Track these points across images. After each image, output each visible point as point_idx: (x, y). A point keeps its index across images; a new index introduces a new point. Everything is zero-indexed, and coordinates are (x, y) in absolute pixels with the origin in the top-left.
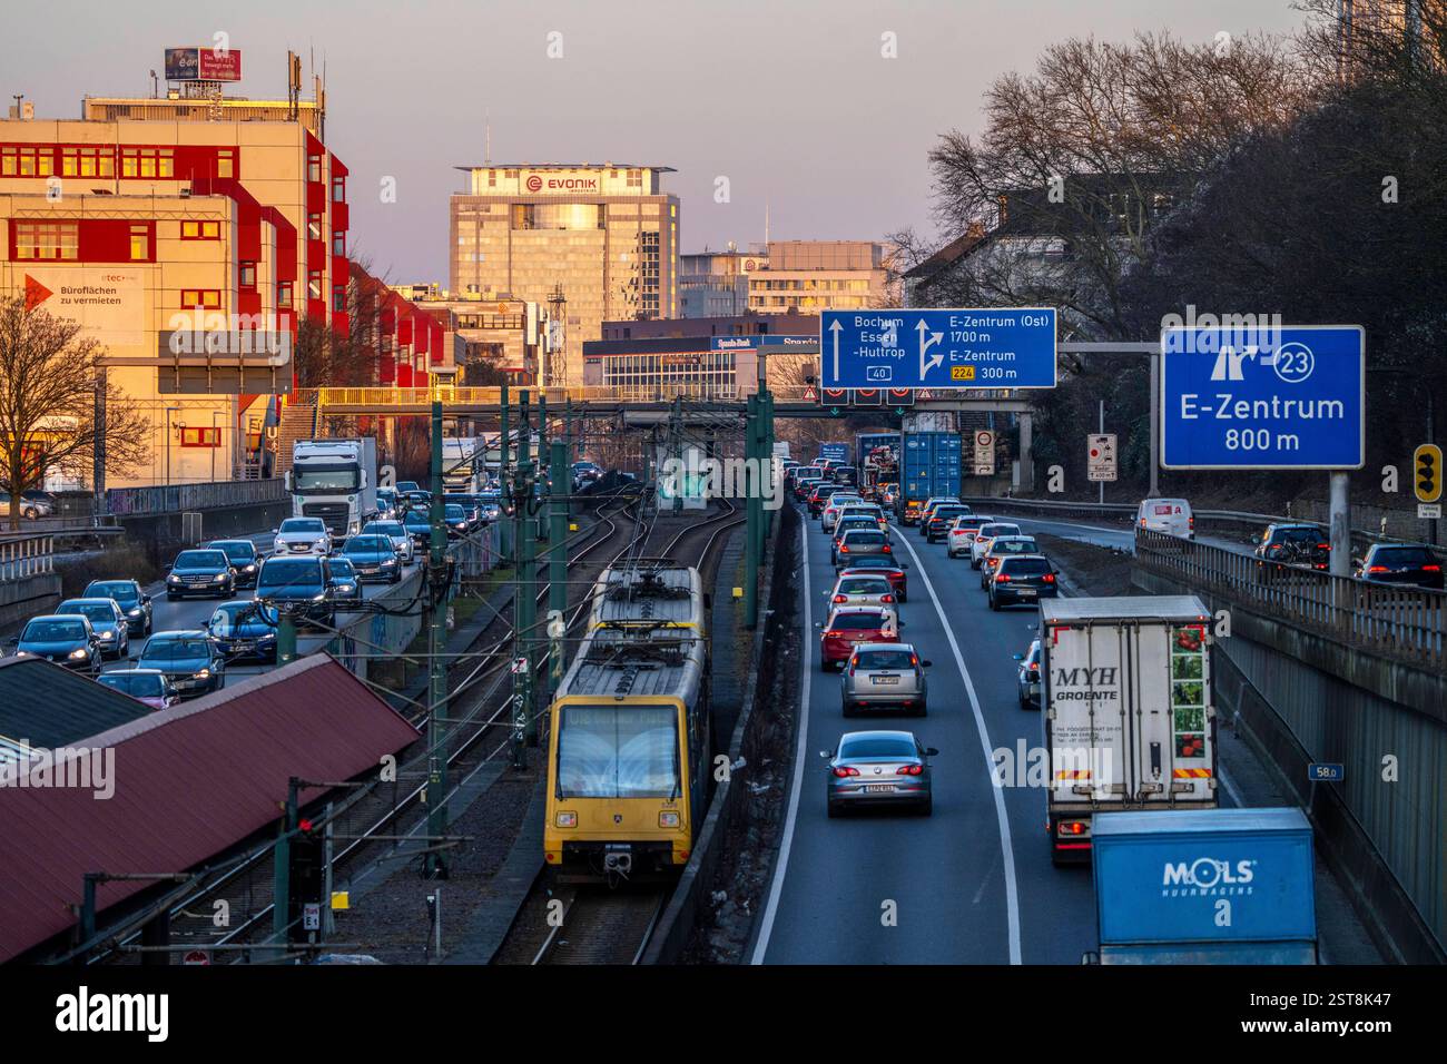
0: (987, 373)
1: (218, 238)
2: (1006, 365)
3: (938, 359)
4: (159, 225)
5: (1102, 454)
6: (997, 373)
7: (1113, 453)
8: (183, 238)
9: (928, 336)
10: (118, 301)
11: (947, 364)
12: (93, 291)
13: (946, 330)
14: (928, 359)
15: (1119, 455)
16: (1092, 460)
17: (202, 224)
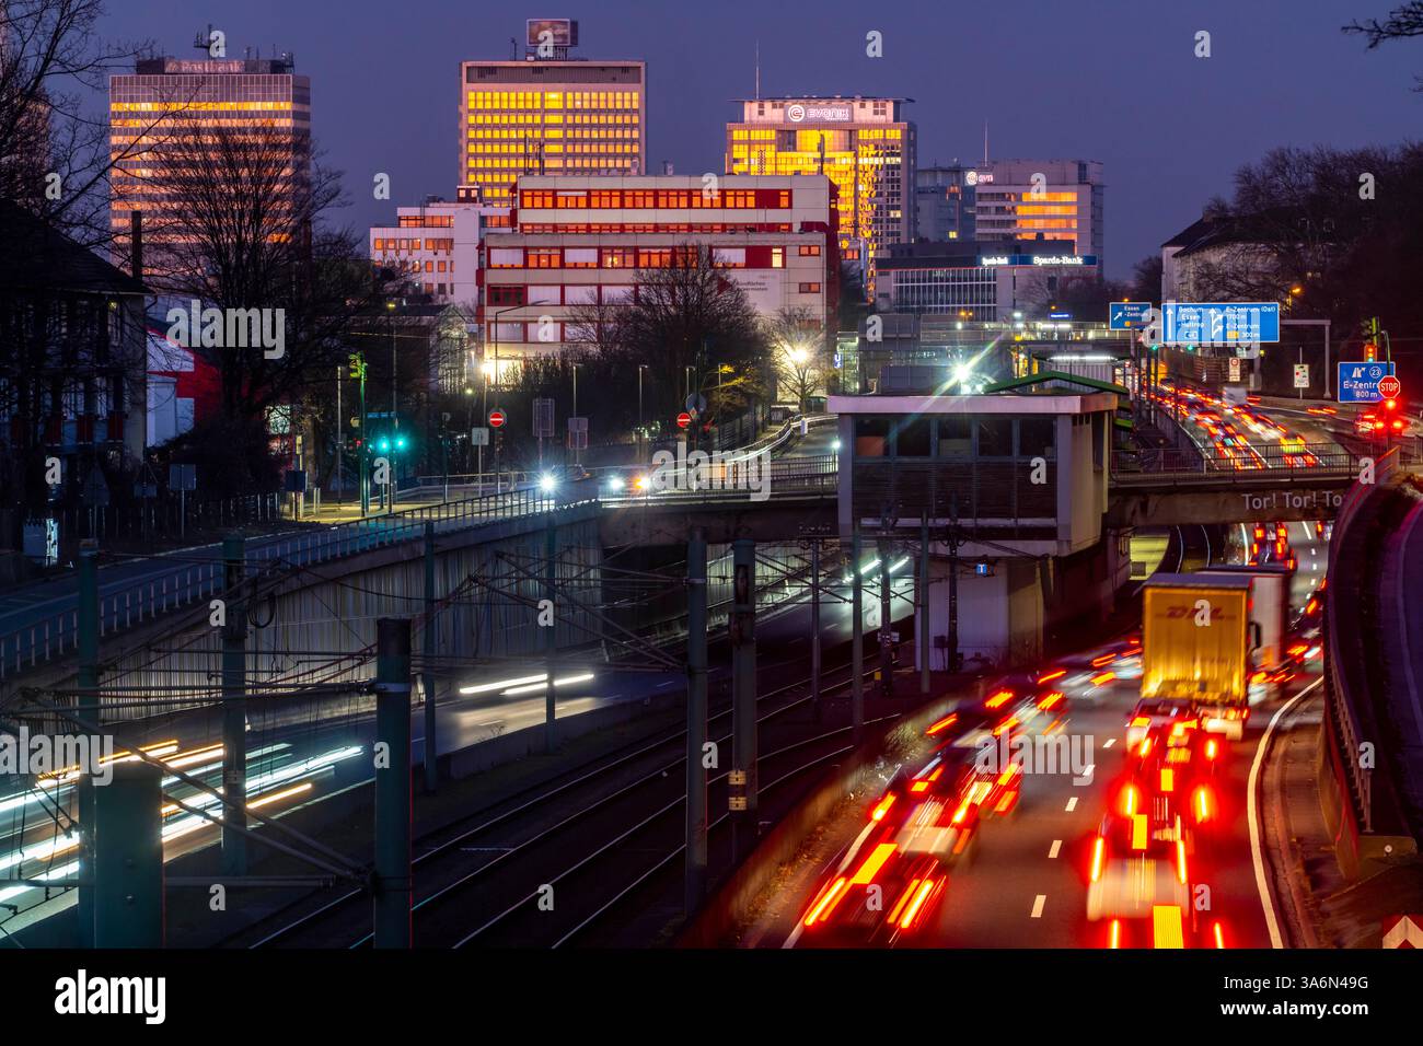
0: (1245, 335)
1: (819, 255)
2: (1254, 331)
3: (1221, 328)
4: (787, 249)
5: (1302, 374)
6: (1250, 334)
7: (1307, 374)
8: (800, 255)
9: (1215, 317)
10: (766, 289)
11: (1226, 330)
12: (753, 284)
13: (1225, 313)
14: (1215, 328)
15: (1310, 374)
16: (1297, 378)
17: (810, 247)
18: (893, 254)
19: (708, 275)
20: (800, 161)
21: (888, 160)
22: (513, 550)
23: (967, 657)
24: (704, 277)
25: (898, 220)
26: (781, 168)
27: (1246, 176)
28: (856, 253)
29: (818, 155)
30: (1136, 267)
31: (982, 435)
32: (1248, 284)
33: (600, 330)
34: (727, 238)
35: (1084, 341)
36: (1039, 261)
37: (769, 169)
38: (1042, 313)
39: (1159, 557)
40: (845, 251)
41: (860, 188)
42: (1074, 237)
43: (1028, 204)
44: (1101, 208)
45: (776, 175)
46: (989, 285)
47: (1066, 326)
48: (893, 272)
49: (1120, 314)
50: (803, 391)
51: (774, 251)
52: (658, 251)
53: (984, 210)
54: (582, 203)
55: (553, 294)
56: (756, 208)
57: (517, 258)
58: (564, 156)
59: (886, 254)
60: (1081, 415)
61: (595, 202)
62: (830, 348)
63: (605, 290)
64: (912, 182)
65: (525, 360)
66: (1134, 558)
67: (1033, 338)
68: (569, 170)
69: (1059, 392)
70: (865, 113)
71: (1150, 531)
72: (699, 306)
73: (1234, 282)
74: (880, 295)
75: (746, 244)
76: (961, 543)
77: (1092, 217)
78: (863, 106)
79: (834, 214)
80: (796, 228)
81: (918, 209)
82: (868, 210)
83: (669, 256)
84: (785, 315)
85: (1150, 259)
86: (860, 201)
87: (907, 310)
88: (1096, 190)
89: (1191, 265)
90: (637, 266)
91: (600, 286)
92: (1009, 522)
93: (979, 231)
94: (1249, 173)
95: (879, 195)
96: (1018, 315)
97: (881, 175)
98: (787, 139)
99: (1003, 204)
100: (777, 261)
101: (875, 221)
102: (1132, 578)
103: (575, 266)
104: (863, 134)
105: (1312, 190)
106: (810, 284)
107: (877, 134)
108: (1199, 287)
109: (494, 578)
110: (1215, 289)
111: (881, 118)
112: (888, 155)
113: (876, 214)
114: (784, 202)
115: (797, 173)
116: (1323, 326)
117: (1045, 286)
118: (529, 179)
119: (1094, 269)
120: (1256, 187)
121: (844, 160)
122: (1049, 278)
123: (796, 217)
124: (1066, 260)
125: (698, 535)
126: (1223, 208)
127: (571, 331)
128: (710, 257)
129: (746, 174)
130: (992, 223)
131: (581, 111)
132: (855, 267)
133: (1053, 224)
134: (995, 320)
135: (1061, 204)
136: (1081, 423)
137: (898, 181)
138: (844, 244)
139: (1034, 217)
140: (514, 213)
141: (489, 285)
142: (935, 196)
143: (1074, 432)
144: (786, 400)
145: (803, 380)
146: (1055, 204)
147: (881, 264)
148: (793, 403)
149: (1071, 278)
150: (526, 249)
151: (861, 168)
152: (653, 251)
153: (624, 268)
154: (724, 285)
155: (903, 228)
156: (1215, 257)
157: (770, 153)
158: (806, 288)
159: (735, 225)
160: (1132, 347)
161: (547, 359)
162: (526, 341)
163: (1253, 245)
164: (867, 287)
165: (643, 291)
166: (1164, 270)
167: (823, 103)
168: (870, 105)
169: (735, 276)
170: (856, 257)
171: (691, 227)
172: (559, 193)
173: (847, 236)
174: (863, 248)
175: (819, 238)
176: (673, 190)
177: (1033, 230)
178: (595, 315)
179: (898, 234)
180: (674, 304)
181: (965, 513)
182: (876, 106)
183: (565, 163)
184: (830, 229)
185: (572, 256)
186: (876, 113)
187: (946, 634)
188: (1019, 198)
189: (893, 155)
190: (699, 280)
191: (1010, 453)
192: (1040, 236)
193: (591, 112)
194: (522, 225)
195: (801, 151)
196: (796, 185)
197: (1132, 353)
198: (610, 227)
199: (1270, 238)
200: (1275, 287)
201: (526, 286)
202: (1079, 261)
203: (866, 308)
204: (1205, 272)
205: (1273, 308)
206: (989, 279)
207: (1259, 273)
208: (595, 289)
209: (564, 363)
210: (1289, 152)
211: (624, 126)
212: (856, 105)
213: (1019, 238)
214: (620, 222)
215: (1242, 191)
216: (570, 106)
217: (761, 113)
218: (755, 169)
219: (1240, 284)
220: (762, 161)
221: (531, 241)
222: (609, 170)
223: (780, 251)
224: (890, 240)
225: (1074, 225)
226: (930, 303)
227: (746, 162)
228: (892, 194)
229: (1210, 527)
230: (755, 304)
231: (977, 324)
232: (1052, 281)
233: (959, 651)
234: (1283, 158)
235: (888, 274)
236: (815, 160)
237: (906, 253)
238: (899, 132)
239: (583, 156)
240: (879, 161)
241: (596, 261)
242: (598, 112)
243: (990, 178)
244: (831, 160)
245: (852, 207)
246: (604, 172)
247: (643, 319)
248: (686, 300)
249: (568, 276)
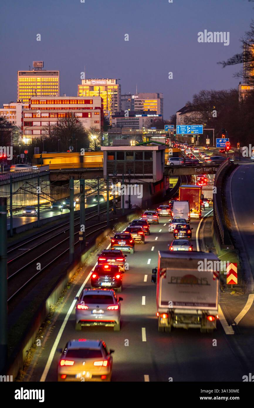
0: (195, 132)
1: (99, 114)
2: (197, 131)
3: (190, 131)
4: (92, 113)
5: (208, 141)
6: (196, 132)
8: (95, 114)
9: (188, 128)
10: (87, 122)
11: (191, 131)
12: (84, 121)
13: (191, 127)
15: (210, 141)
16: (207, 142)
17: (97, 113)
18: (116, 114)
19: (74, 119)
20: (94, 93)
21: (114, 93)
22: (30, 182)
23: (133, 205)
24: (73, 119)
25: (117, 107)
26: (90, 95)
27: (195, 97)
28: (107, 114)
29: (99, 92)
30: (171, 117)
31: (136, 155)
32: (196, 121)
33: (49, 132)
34: (78, 111)
35: (159, 134)
36: (148, 116)
37: (87, 95)
38: (149, 127)
39: (176, 182)
40: (105, 113)
41: (108, 99)
42: (157, 110)
43: (146, 103)
44: (163, 104)
45: (89, 96)
46: (137, 121)
47: (155, 130)
48: (116, 118)
49: (167, 128)
50: (95, 145)
51: (89, 113)
52: (62, 114)
53: (136, 104)
54: (45, 103)
55: (39, 124)
56: (85, 104)
57: (31, 115)
58: (41, 92)
59: (114, 114)
60: (158, 150)
61: (48, 103)
62: (101, 135)
63: (50, 122)
64: (120, 98)
65: (33, 138)
66: (170, 183)
67: (147, 133)
68: (42, 95)
69: (153, 145)
70: (109, 82)
71: (174, 177)
72: (72, 126)
73: (193, 120)
74: (113, 124)
75: (82, 112)
76: (131, 179)
77: (161, 106)
78: (109, 81)
79: (102, 105)
80: (94, 108)
81: (121, 104)
82: (110, 105)
83: (65, 115)
84: (91, 128)
85: (174, 115)
86: (108, 102)
87: (119, 127)
88: (161, 99)
89: (183, 116)
90: (58, 117)
91: (49, 122)
92: (142, 175)
93: (135, 109)
94: (196, 96)
95: (112, 101)
96: (144, 128)
97: (113, 96)
98: (92, 88)
99: (140, 103)
100: (89, 116)
101: (112, 107)
102: (170, 187)
103: (44, 117)
104: (109, 87)
105: (210, 99)
106: (97, 121)
107: (112, 87)
108: (185, 121)
109: (26, 188)
110: (188, 122)
111: (113, 84)
112: (114, 92)
113: (112, 105)
114: (91, 102)
115: (94, 96)
116: (213, 130)
117: (150, 121)
118: (33, 97)
119: (161, 118)
120: (198, 99)
121: (105, 93)
122: (151, 120)
123: (94, 106)
124: (155, 115)
125: (72, 178)
126: (190, 104)
127: (43, 132)
128: (74, 115)
129: (82, 96)
130: (138, 107)
131: (45, 82)
132: (107, 117)
133: (152, 107)
134: (139, 129)
135: (153, 103)
136: (158, 152)
137: (117, 98)
138: (105, 112)
139: (147, 106)
140: (30, 105)
141: (24, 122)
142: (125, 101)
143: (157, 154)
144: (92, 147)
145: (95, 143)
146: (152, 103)
147: (113, 116)
148: (93, 148)
149: (156, 120)
150: (32, 113)
151: (108, 95)
152: (61, 114)
153: (55, 117)
154: (77, 121)
155: (118, 108)
156: (188, 115)
157: (88, 91)
158: (96, 122)
159: (80, 108)
160: (170, 135)
161: (37, 138)
162: (33, 134)
163: (197, 112)
164: (110, 122)
165: (59, 123)
166: (177, 118)
167: (100, 80)
168: (110, 80)
169: (80, 119)
170: (107, 115)
171: (70, 108)
172: (40, 101)
173: (105, 110)
174: (109, 113)
175: (99, 111)
176: (66, 100)
177: (147, 109)
178: (48, 128)
179: (117, 110)
180: (66, 125)
181: (132, 173)
182: (112, 81)
183: (41, 93)
184: (101, 108)
185: (43, 115)
186: (112, 82)
187: (128, 200)
188: (144, 102)
189: (115, 92)
190: (72, 120)
191: (142, 159)
192: (149, 110)
193: (47, 82)
194: (32, 108)
195: (95, 91)
196: (93, 99)
197: (170, 136)
198: (52, 108)
199: (201, 110)
200: (202, 121)
201: (32, 122)
202: (158, 116)
203: (109, 126)
204: (186, 118)
205: (201, 126)
206: (137, 120)
207: (198, 118)
208: (48, 122)
209: (41, 139)
210: (205, 90)
211: (55, 85)
212: (107, 80)
213: (144, 110)
214: (54, 107)
215: (194, 100)
216: (42, 81)
217: (86, 82)
218: (84, 95)
219: (194, 121)
220: (86, 93)
221: (34, 111)
222: (51, 95)
223: (90, 113)
224: (115, 111)
225: (157, 108)
226: (124, 125)
227: (82, 93)
228: (116, 101)
229: (188, 176)
230: (84, 126)
231: (134, 130)
232: (152, 120)
233: (131, 204)
234: (204, 92)
235: (114, 119)
236: (98, 93)
237: (118, 114)
238: (117, 87)
239: (45, 92)
240: (112, 93)
241: (48, 116)
242: (49, 82)
243: (138, 97)
244: (102, 93)
245: (106, 104)
246: (50, 96)
247: (59, 129)
248: (69, 126)
249: (42, 119)
